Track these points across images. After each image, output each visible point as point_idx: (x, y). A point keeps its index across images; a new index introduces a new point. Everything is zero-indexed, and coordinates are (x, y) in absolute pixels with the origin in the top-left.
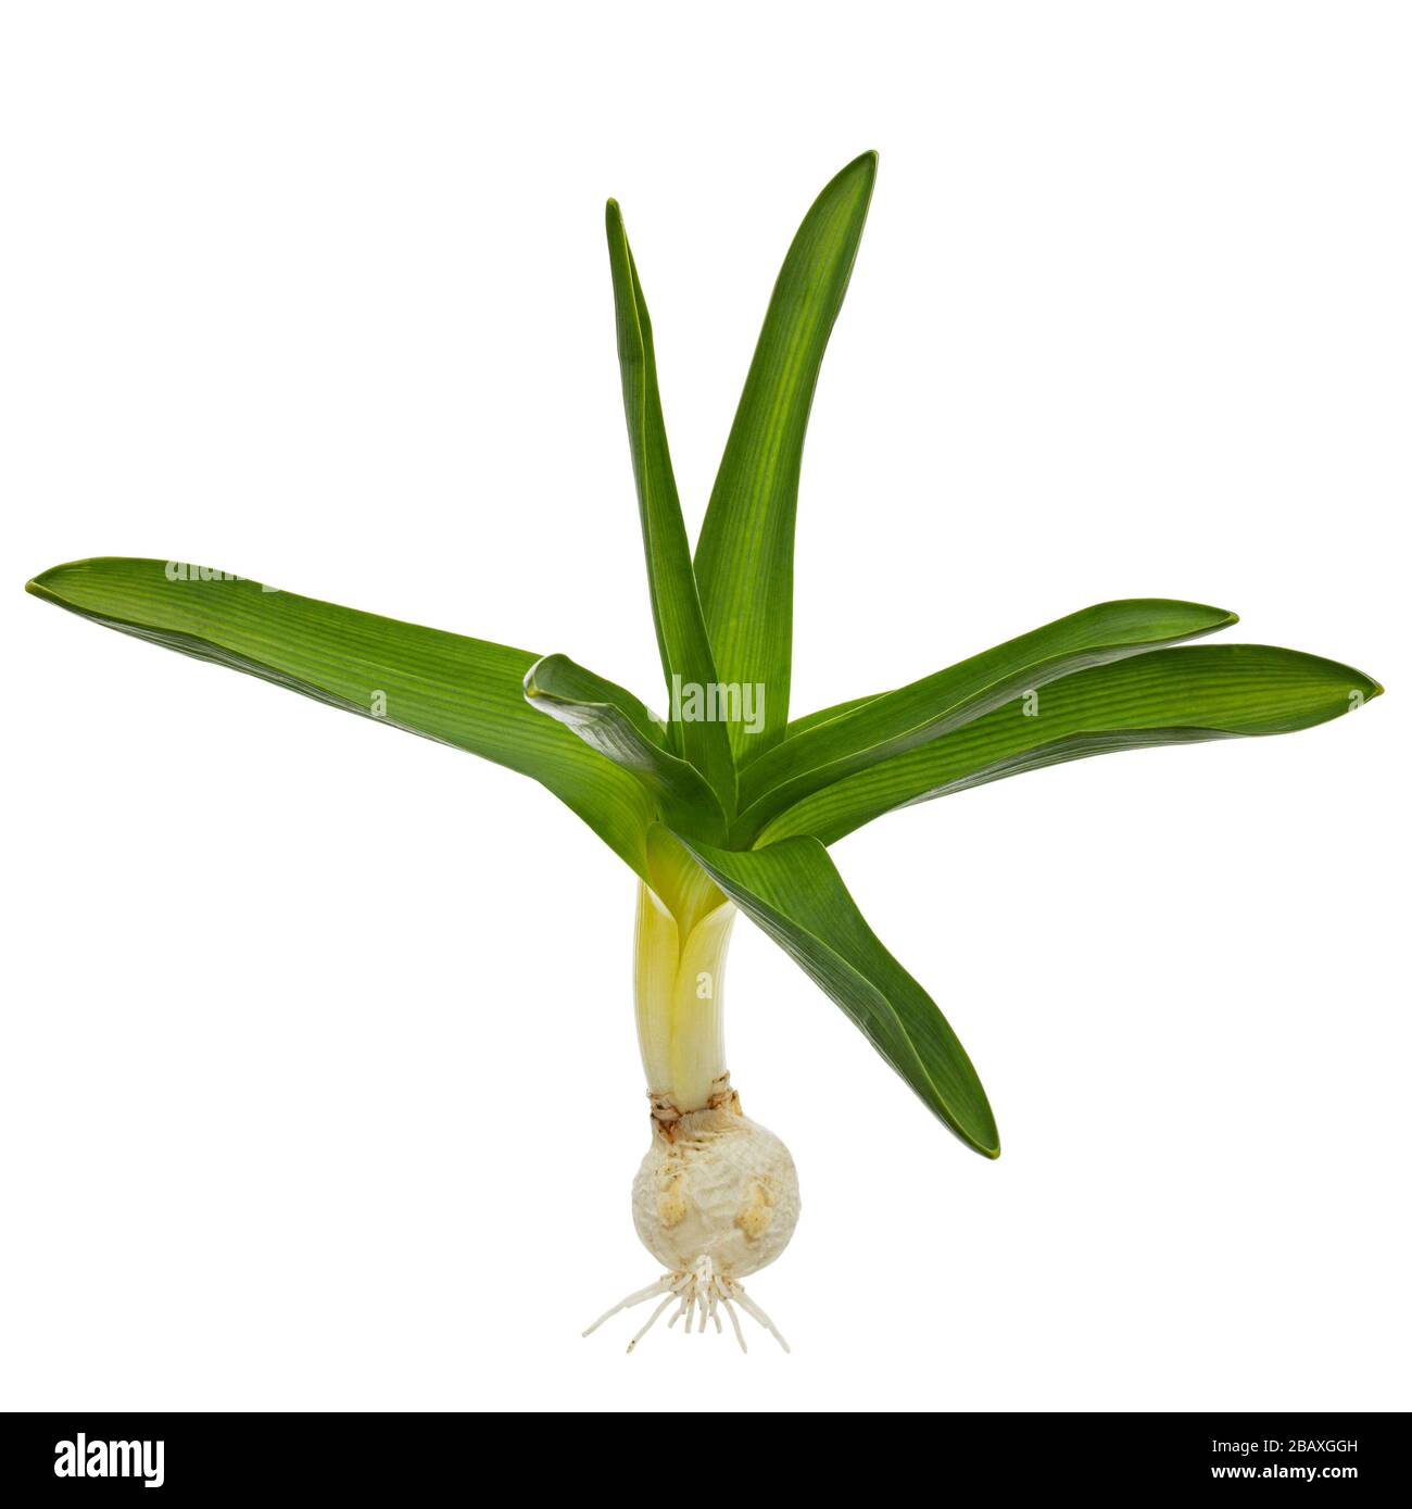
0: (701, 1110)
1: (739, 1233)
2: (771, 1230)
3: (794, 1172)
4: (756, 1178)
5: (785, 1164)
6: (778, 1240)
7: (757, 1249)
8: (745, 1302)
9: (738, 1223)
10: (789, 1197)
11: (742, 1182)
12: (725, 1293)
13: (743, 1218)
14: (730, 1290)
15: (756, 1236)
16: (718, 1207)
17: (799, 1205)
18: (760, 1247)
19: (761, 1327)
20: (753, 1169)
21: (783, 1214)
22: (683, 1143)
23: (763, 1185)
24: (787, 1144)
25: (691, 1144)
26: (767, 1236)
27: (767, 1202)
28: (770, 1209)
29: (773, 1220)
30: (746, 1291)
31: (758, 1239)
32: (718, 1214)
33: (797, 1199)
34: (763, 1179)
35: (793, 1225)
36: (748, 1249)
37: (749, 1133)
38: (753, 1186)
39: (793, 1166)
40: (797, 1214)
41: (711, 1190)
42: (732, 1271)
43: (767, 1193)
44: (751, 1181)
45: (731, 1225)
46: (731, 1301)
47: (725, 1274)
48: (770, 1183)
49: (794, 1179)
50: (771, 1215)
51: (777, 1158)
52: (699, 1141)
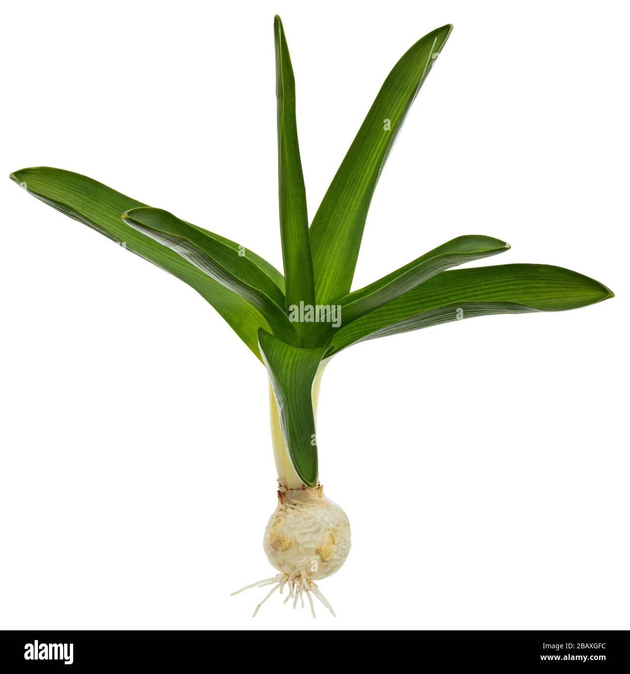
0: (298, 489)
1: (318, 557)
2: (335, 557)
3: (349, 528)
4: (329, 529)
5: (345, 523)
6: (337, 563)
7: (326, 566)
8: (317, 593)
9: (318, 552)
10: (345, 541)
11: (321, 531)
12: (307, 587)
13: (320, 550)
14: (310, 586)
15: (326, 560)
16: (308, 543)
17: (350, 545)
18: (328, 565)
19: (324, 606)
20: (328, 524)
21: (341, 550)
22: (287, 504)
23: (332, 533)
24: (347, 513)
25: (290, 506)
26: (332, 560)
27: (334, 543)
28: (335, 546)
29: (336, 552)
30: (318, 588)
31: (327, 561)
32: (307, 546)
33: (349, 542)
34: (333, 531)
35: (346, 556)
36: (322, 566)
37: (328, 506)
38: (327, 534)
39: (349, 525)
40: (349, 550)
41: (305, 534)
42: (312, 576)
43: (334, 537)
44: (327, 531)
45: (314, 553)
46: (310, 592)
47: (309, 578)
48: (336, 533)
49: (349, 532)
50: (335, 550)
51: (341, 520)
52: (295, 505)
